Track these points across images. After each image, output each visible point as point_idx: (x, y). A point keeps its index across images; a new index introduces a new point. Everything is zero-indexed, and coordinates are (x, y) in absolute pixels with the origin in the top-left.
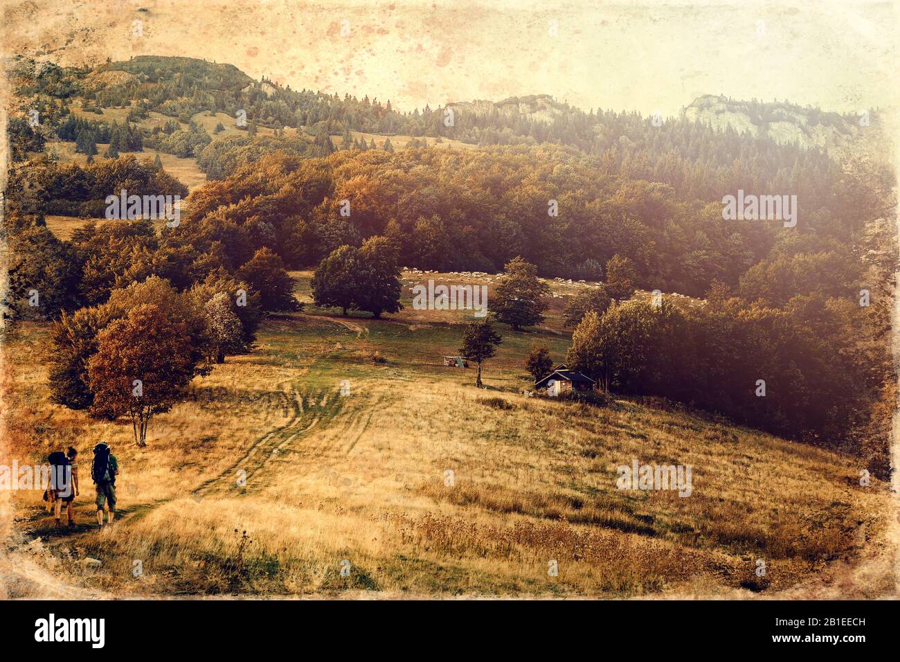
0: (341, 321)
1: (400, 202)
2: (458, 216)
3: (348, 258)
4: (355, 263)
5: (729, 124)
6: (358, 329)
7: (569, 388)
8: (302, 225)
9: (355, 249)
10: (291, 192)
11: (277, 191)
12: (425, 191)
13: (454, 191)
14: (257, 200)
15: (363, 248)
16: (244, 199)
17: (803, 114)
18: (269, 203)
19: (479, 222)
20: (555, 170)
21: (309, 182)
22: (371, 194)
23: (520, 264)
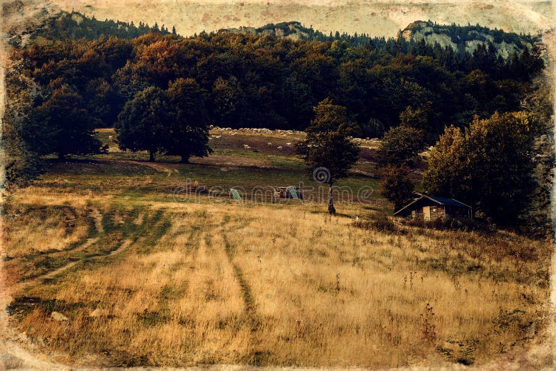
0: (149, 164)
1: (199, 64)
2: (254, 77)
3: (154, 100)
4: (161, 105)
5: (436, 42)
6: (167, 170)
7: (442, 214)
8: (105, 86)
9: (160, 90)
10: (94, 56)
11: (80, 56)
12: (222, 56)
13: (248, 57)
14: (60, 64)
15: (170, 90)
16: (47, 63)
17: (491, 34)
18: (73, 67)
19: (272, 84)
20: (333, 45)
21: (111, 49)
22: (172, 57)
23: (329, 106)
